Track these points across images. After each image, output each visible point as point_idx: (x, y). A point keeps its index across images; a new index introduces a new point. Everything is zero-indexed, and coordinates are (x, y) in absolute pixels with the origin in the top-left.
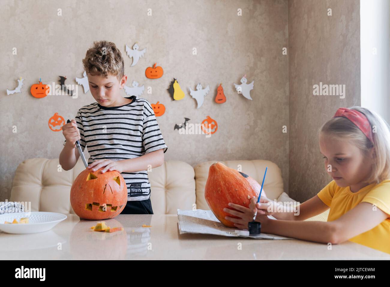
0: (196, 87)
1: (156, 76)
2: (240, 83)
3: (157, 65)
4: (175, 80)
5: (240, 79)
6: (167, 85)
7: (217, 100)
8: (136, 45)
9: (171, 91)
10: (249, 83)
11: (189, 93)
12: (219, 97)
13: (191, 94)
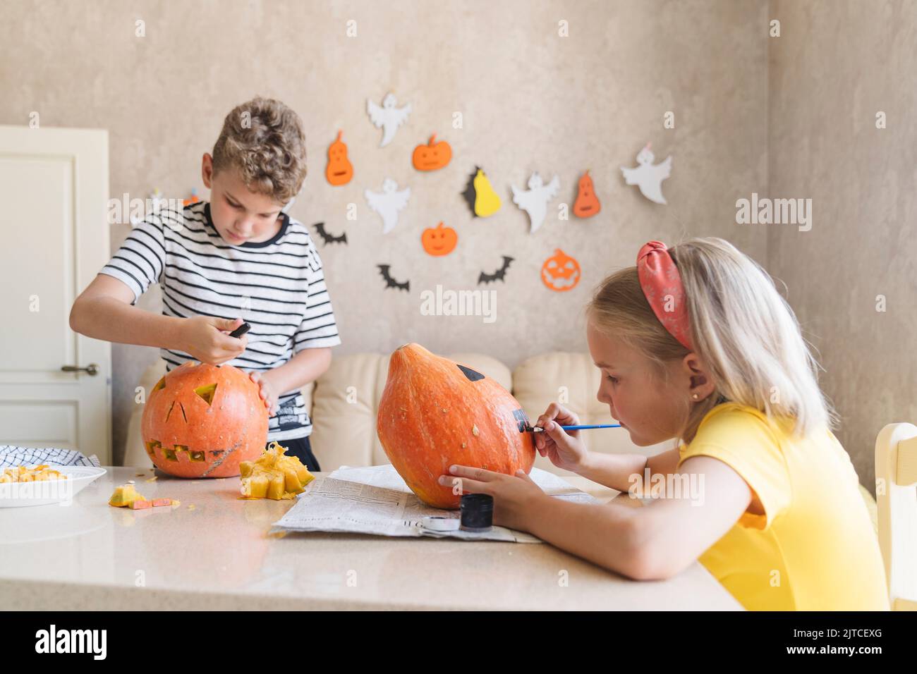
0: (527, 181)
1: (435, 163)
2: (636, 165)
3: (437, 139)
4: (478, 169)
5: (637, 153)
6: (460, 184)
7: (577, 210)
8: (390, 97)
9: (470, 195)
10: (658, 161)
11: (512, 196)
12: (583, 202)
13: (516, 200)
